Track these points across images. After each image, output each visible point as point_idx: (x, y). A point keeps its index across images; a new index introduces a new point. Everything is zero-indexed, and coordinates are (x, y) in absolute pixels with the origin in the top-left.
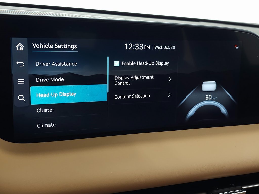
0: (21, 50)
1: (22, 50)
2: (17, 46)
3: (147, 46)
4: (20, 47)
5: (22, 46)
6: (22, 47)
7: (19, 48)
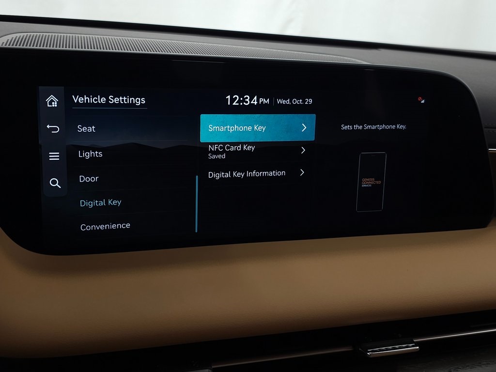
0: (53, 106)
1: (56, 106)
2: (48, 100)
3: (264, 100)
4: (52, 101)
5: (56, 100)
6: (55, 102)
7: (51, 103)
